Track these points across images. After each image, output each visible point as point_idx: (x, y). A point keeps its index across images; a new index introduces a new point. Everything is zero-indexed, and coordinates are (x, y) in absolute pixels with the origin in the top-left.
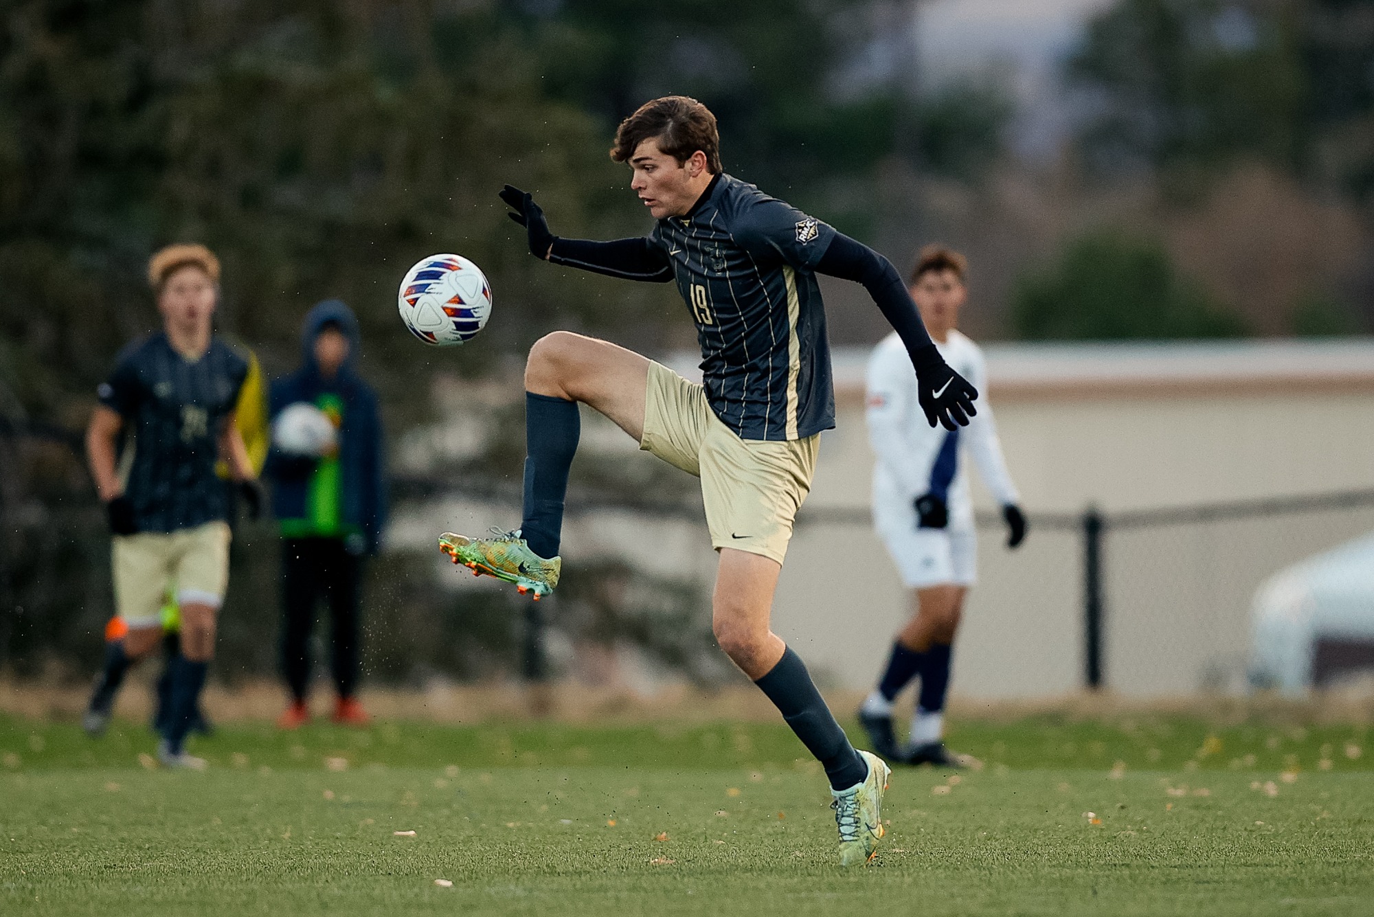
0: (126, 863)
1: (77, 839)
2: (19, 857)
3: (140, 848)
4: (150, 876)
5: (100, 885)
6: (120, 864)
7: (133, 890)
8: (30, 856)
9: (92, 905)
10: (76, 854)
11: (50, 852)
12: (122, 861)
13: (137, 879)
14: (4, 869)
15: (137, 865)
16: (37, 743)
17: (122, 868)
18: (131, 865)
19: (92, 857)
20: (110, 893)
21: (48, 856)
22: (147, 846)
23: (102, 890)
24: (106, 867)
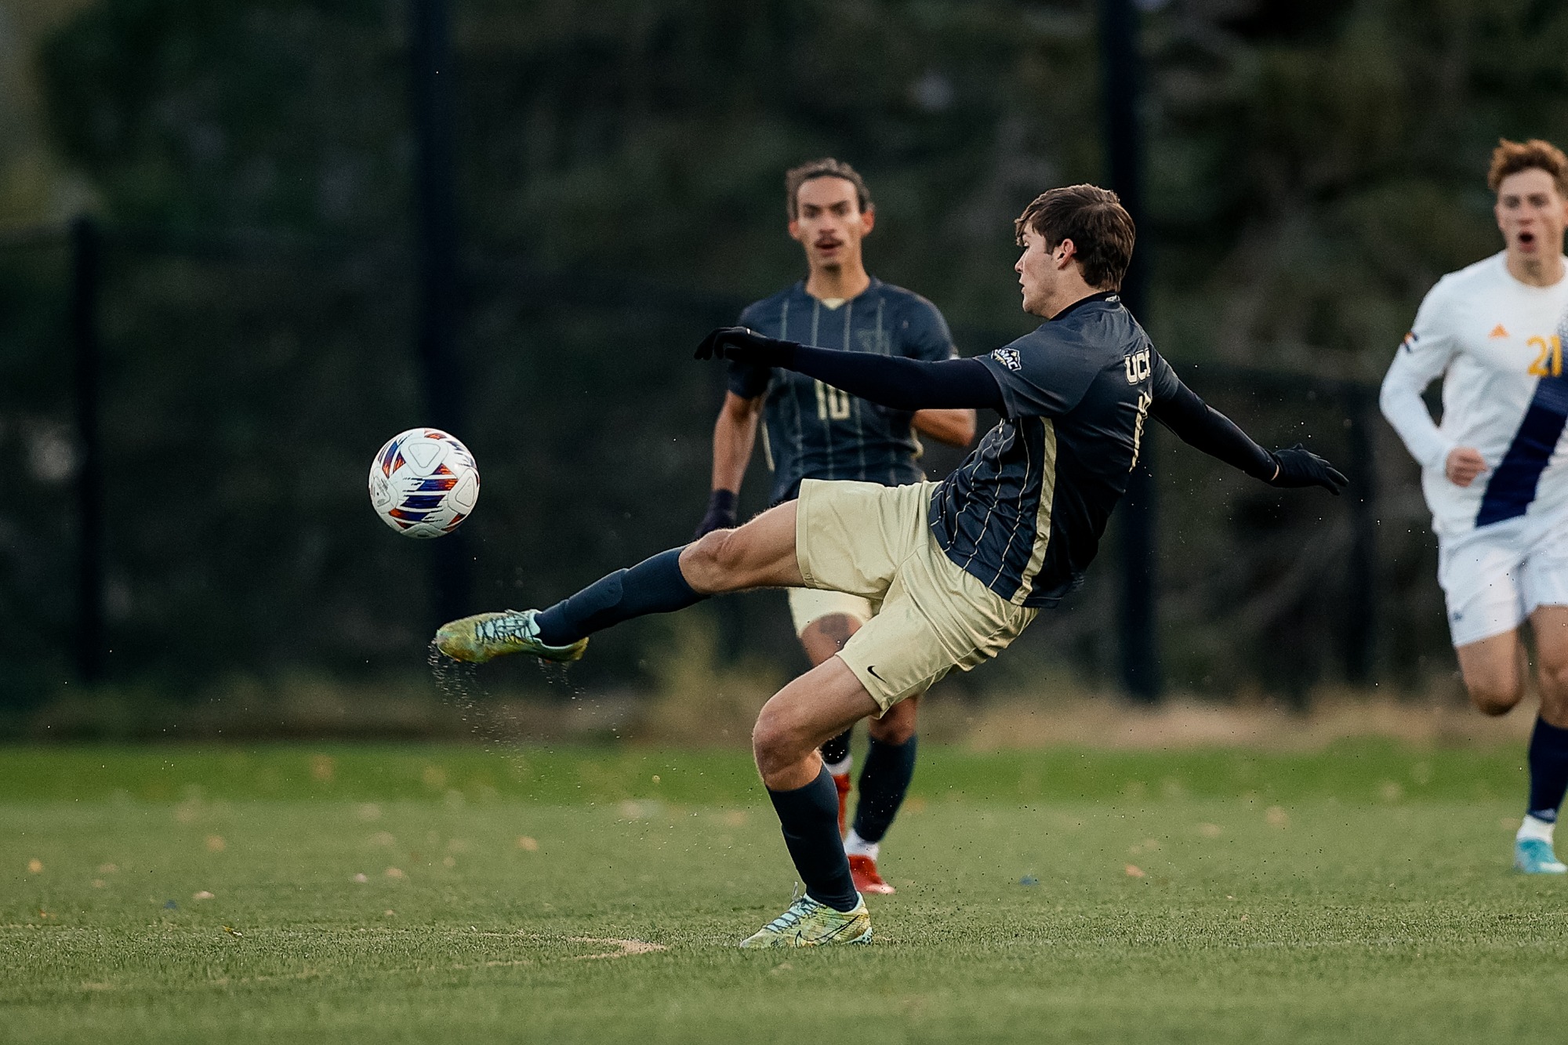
0: (1524, 913)
1: (1468, 885)
2: (1399, 905)
3: (1540, 895)
4: (1552, 927)
5: (1494, 940)
6: (1518, 915)
7: (1532, 945)
8: (1412, 905)
9: (1483, 961)
10: (1466, 903)
11: (1436, 902)
12: (1520, 911)
13: (1537, 931)
14: (1381, 920)
15: (1537, 916)
16: (1422, 773)
17: (1520, 918)
18: (1531, 915)
19: (1484, 907)
20: (1507, 947)
21: (1433, 904)
22: (1550, 892)
23: (1496, 944)
24: (1500, 918)
